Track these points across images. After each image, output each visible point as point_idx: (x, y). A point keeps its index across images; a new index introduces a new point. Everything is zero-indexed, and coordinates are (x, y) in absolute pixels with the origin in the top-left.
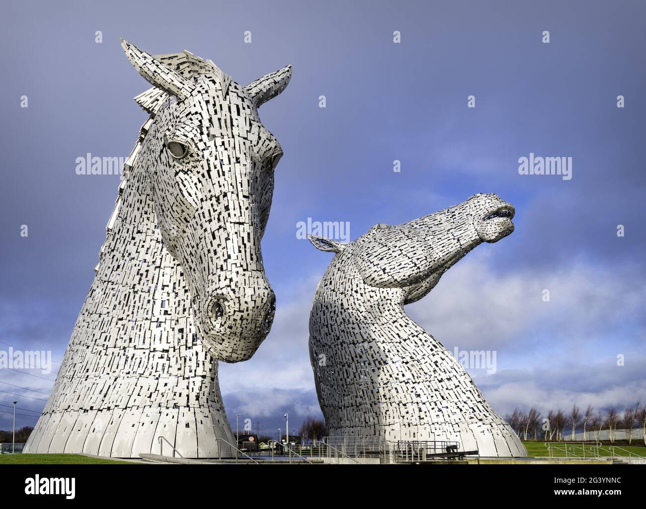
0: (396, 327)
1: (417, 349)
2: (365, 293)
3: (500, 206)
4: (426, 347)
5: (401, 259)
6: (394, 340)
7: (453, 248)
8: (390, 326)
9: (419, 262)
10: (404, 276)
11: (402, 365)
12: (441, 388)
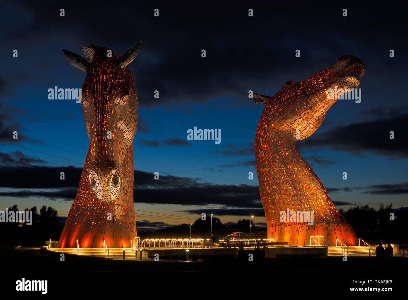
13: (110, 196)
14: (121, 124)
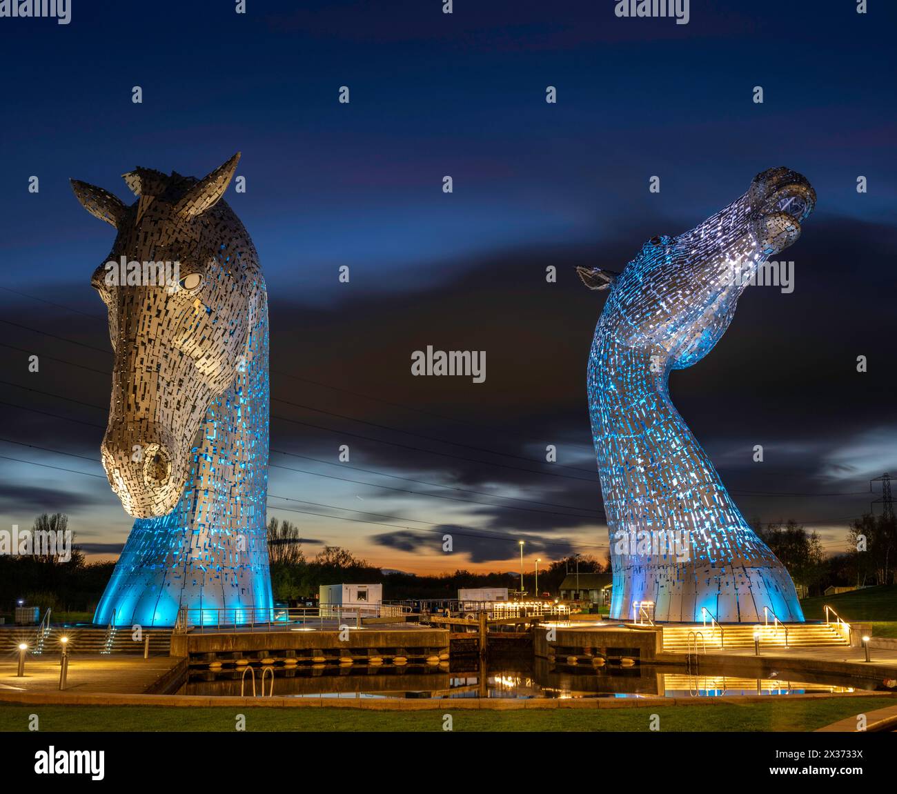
13: (150, 505)
14: (183, 340)
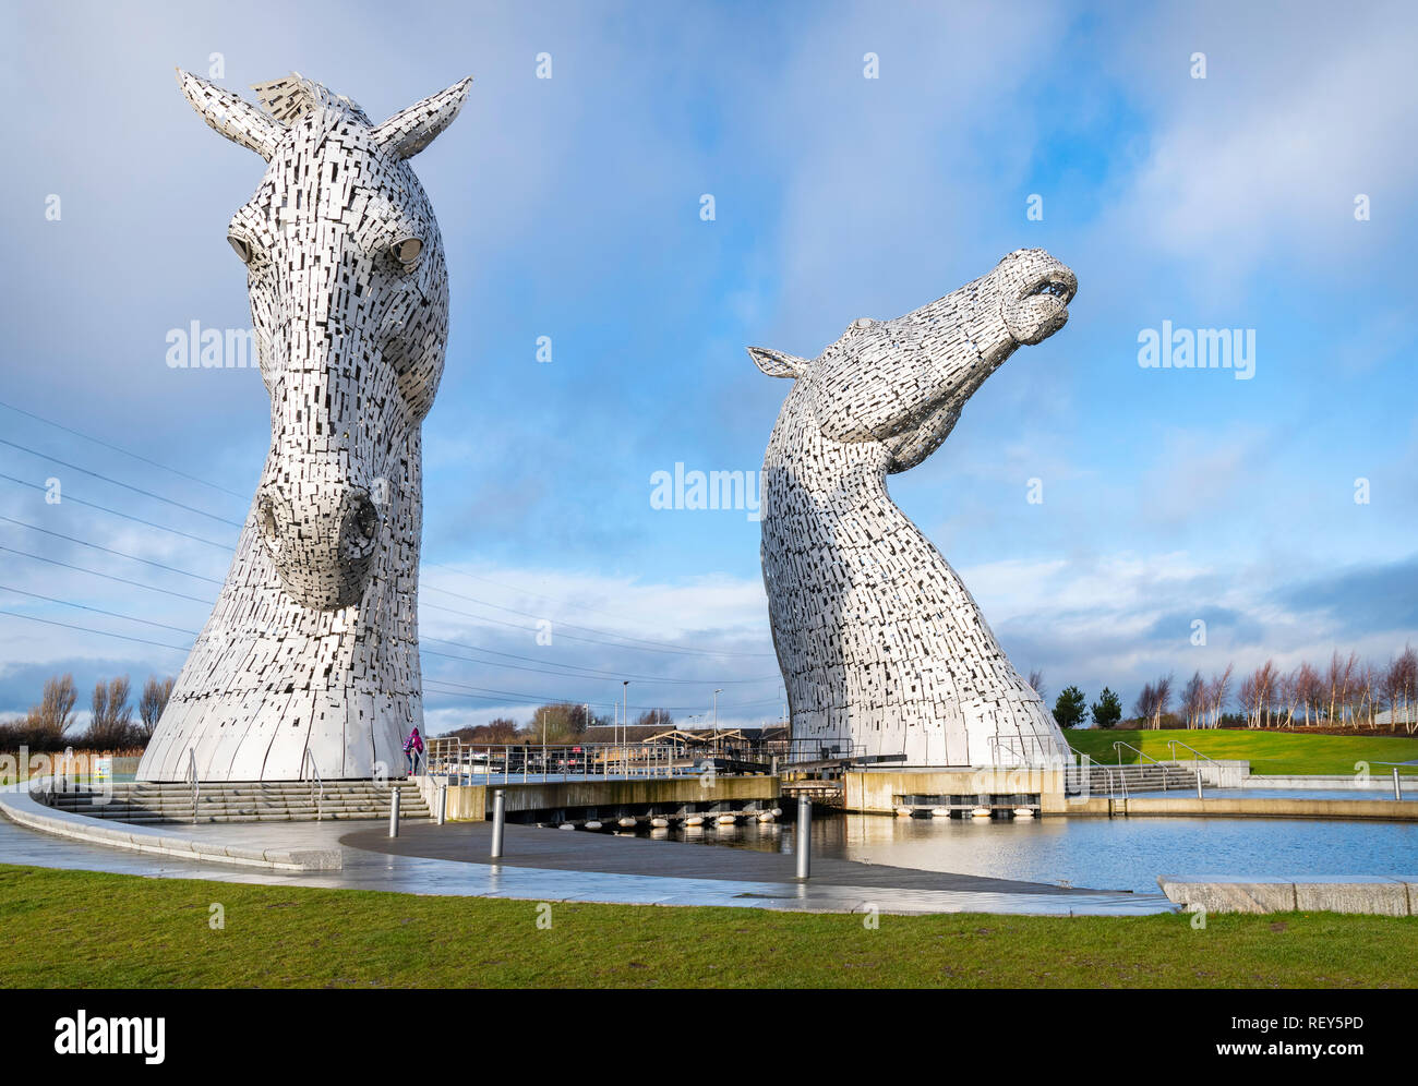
0: (865, 517)
1: (894, 558)
2: (822, 454)
3: (1045, 273)
4: (906, 554)
5: (875, 387)
6: (860, 543)
7: (965, 357)
8: (856, 517)
9: (903, 390)
10: (879, 418)
11: (865, 590)
12: (925, 631)
